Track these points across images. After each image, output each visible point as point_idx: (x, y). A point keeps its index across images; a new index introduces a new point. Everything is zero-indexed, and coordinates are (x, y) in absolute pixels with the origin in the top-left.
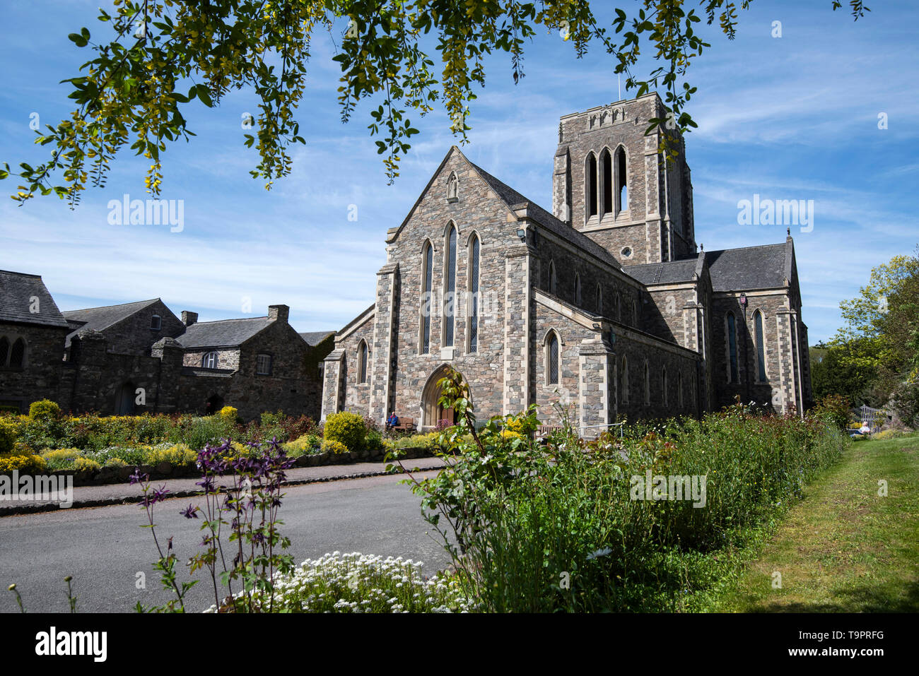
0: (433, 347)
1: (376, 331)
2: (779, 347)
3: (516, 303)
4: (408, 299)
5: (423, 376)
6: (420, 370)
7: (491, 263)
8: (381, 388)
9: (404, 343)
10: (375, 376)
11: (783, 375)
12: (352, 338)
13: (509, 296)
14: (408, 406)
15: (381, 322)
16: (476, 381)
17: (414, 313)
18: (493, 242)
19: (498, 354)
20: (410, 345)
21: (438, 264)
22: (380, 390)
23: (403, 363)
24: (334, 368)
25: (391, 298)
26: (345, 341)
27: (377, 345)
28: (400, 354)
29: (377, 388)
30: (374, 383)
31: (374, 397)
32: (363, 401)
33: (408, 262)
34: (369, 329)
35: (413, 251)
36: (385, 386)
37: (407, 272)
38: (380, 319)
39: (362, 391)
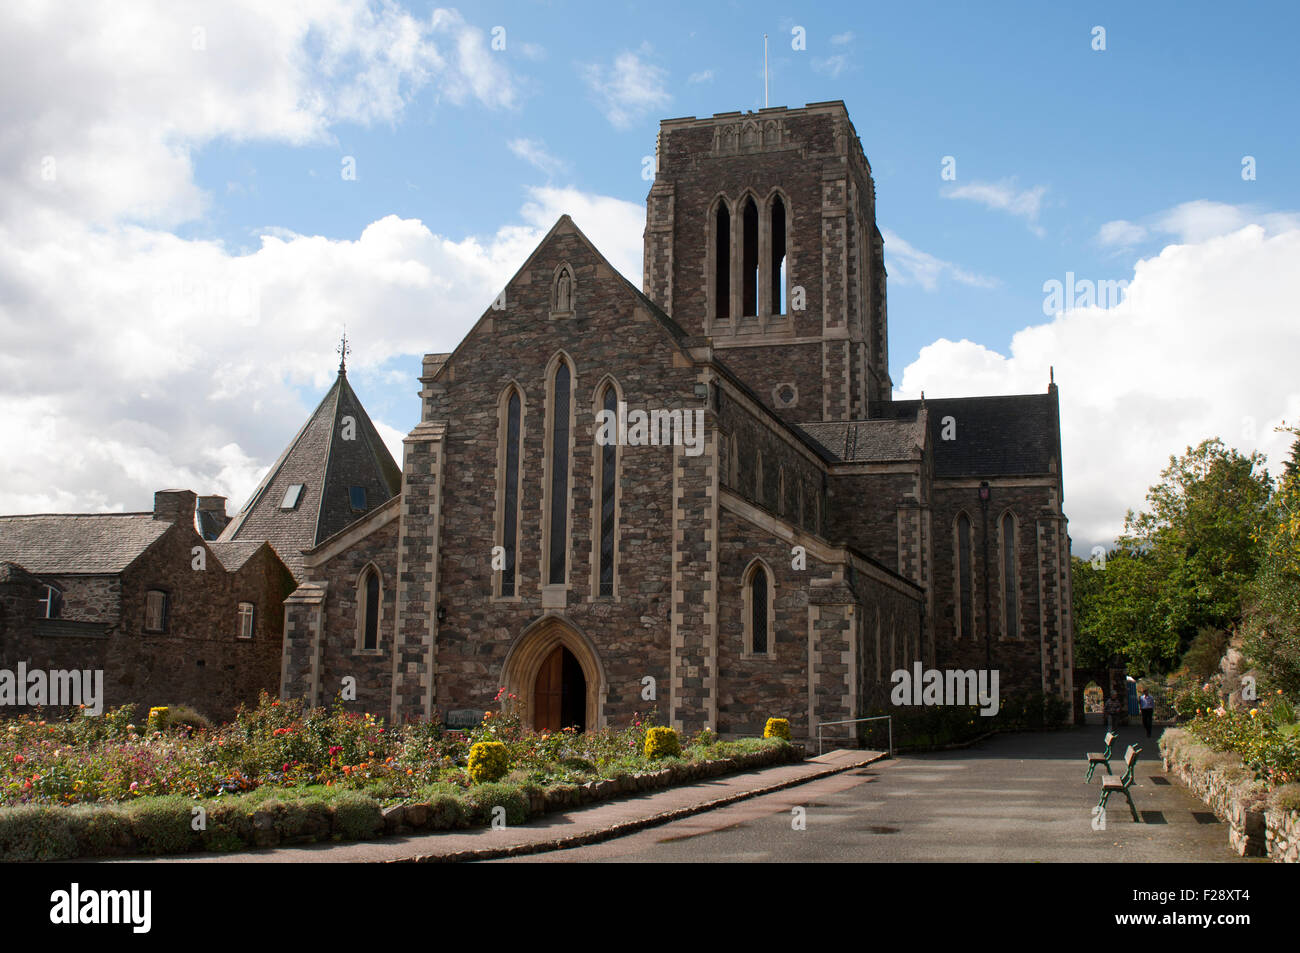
0: (524, 583)
1: (402, 550)
2: (1040, 577)
3: (693, 513)
4: (469, 493)
5: (504, 638)
6: (497, 626)
8: (419, 659)
9: (463, 576)
10: (403, 637)
11: (1045, 624)
12: (345, 563)
13: (680, 500)
14: (474, 692)
15: (415, 534)
16: (613, 647)
17: (482, 519)
18: (646, 401)
19: (656, 600)
20: (476, 579)
21: (533, 431)
22: (416, 664)
23: (461, 613)
24: (308, 619)
25: (435, 490)
26: (328, 566)
27: (406, 577)
28: (453, 595)
29: (407, 658)
30: (400, 650)
31: (401, 675)
32: (373, 684)
33: (469, 423)
34: (384, 546)
35: (479, 403)
36: (425, 655)
37: (466, 442)
38: (412, 528)
39: (369, 665)
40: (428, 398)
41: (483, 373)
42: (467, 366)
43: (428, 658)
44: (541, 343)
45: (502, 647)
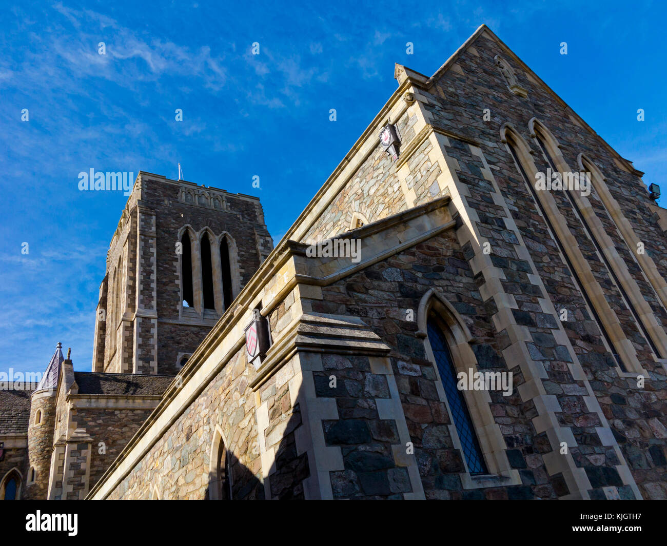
8: (612, 475)
29: (595, 477)
30: (576, 459)
43: (626, 475)
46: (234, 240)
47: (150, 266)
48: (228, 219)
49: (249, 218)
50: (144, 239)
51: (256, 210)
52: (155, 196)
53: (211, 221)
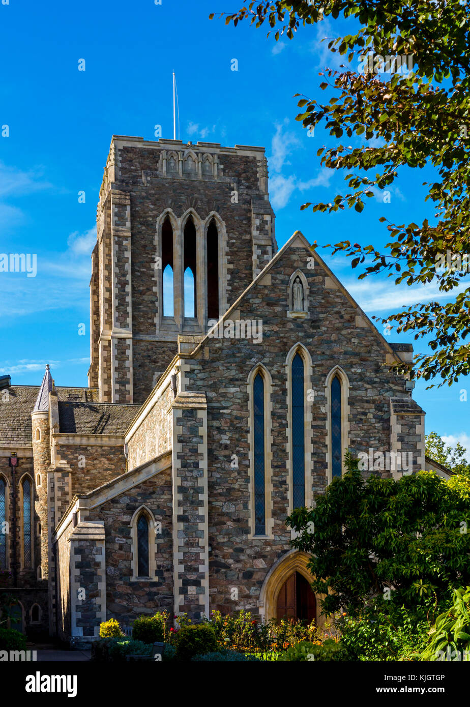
0: (276, 525)
1: (177, 496)
5: (261, 566)
6: (255, 558)
7: (363, 417)
8: (197, 583)
9: (225, 518)
10: (182, 567)
12: (119, 506)
15: (187, 484)
17: (239, 474)
18: (366, 390)
20: (238, 520)
21: (278, 406)
22: (195, 587)
23: (225, 548)
24: (94, 552)
25: (203, 449)
26: (102, 509)
27: (181, 519)
28: (218, 533)
29: (186, 583)
30: (180, 577)
31: (182, 596)
32: (151, 604)
33: (224, 395)
34: (154, 493)
35: (231, 380)
36: (202, 581)
37: (222, 411)
38: (185, 479)
39: (147, 589)
40: (186, 372)
41: (234, 355)
42: (220, 349)
43: (205, 583)
44: (282, 335)
45: (260, 574)
46: (224, 223)
47: (124, 275)
48: (218, 191)
49: (247, 184)
50: (118, 241)
51: (258, 169)
52: (131, 171)
53: (197, 199)
